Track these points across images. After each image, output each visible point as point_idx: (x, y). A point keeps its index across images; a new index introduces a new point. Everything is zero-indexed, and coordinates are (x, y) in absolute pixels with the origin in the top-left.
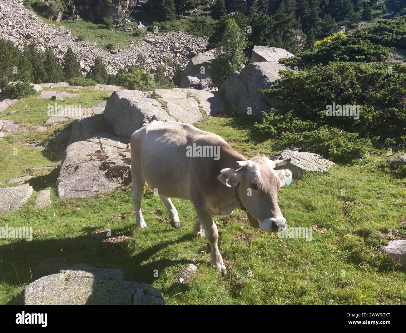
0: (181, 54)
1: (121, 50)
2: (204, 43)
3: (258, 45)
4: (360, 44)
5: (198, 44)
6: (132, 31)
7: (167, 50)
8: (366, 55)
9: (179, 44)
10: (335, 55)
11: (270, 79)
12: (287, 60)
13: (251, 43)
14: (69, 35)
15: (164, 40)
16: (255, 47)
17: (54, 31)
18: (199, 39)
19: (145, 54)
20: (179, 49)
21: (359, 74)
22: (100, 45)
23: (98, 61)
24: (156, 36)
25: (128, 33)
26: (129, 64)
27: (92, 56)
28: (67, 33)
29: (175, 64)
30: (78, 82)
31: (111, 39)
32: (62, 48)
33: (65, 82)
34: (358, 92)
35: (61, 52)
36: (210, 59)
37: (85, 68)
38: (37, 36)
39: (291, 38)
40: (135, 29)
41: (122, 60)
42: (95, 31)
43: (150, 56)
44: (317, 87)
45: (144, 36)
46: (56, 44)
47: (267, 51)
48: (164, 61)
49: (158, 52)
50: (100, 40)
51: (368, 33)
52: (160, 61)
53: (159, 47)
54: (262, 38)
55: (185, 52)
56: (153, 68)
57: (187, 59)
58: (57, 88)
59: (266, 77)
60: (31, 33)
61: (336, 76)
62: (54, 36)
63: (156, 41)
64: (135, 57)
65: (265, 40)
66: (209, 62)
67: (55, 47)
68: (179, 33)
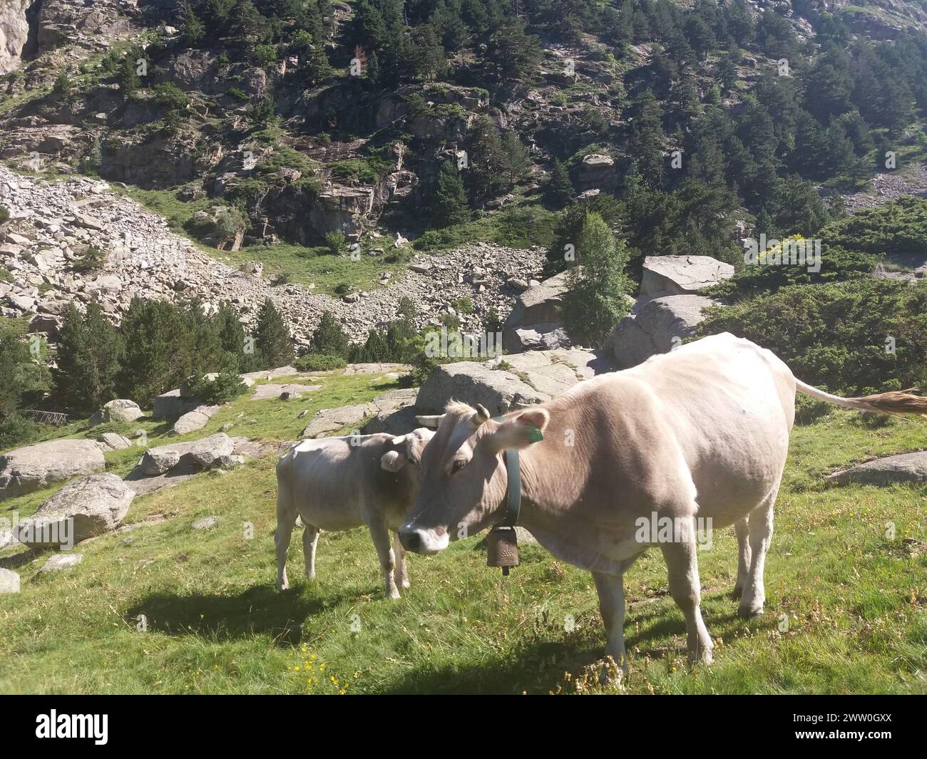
0: (487, 287)
1: (365, 294)
2: (535, 259)
3: (652, 255)
4: (828, 254)
5: (520, 264)
6: (384, 253)
7: (457, 283)
8: (837, 270)
9: (482, 267)
10: (788, 275)
11: (688, 322)
12: (712, 290)
13: (638, 252)
14: (259, 274)
15: (450, 264)
16: (647, 259)
17: (229, 270)
18: (523, 253)
19: (414, 296)
20: (483, 277)
21: (822, 303)
22: (322, 288)
23: (326, 320)
24: (432, 258)
25: (375, 258)
26: (383, 320)
27: (308, 310)
28: (255, 271)
29: (477, 308)
30: (313, 363)
31: (343, 274)
32: (247, 302)
33: (288, 367)
34: (821, 329)
35: (245, 310)
36: (557, 293)
37: (295, 336)
38: (197, 284)
39: (723, 231)
40: (390, 249)
41: (368, 314)
42: (311, 261)
43: (424, 298)
44: (761, 328)
45: (408, 261)
46: (233, 294)
47: (674, 265)
48: (454, 306)
49: (440, 289)
50: (322, 278)
51: (840, 234)
52: (445, 307)
53: (441, 279)
54: (659, 239)
55: (496, 283)
56: (432, 321)
57: (501, 296)
58: (279, 379)
59: (680, 320)
60: (185, 279)
61: (788, 310)
62: (228, 280)
63: (434, 266)
64: (395, 303)
65: (666, 243)
66: (556, 298)
67: (233, 301)
68: (479, 245)
